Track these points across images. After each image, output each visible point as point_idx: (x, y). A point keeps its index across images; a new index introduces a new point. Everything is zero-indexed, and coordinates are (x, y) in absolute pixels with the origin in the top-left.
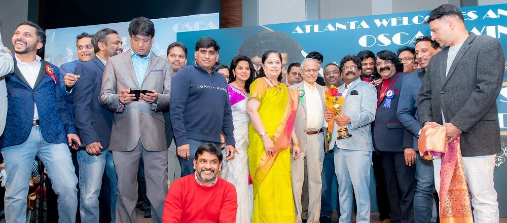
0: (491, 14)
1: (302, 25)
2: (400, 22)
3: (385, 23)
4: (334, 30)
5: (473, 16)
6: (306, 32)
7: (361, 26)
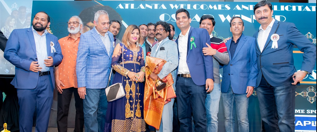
0: (238, 7)
1: (123, 3)
2: (185, 7)
3: (176, 7)
4: (144, 8)
5: (228, 7)
6: (126, 8)
7: (162, 7)
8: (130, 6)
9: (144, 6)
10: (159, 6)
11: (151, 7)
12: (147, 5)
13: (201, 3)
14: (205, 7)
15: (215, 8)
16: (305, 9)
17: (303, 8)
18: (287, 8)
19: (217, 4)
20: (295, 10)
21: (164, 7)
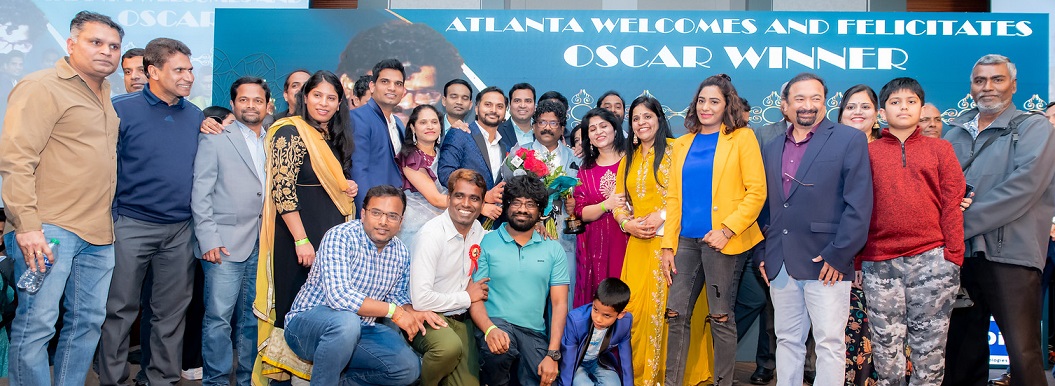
0: (778, 27)
1: (464, 15)
2: (634, 26)
3: (610, 26)
4: (522, 30)
5: (750, 27)
6: (472, 30)
7: (569, 27)
8: (482, 24)
9: (523, 24)
10: (562, 25)
11: (540, 27)
12: (530, 22)
13: (676, 15)
14: (687, 26)
15: (715, 28)
16: (963, 30)
17: (955, 27)
18: (912, 28)
19: (721, 16)
20: (935, 33)
21: (575, 26)
